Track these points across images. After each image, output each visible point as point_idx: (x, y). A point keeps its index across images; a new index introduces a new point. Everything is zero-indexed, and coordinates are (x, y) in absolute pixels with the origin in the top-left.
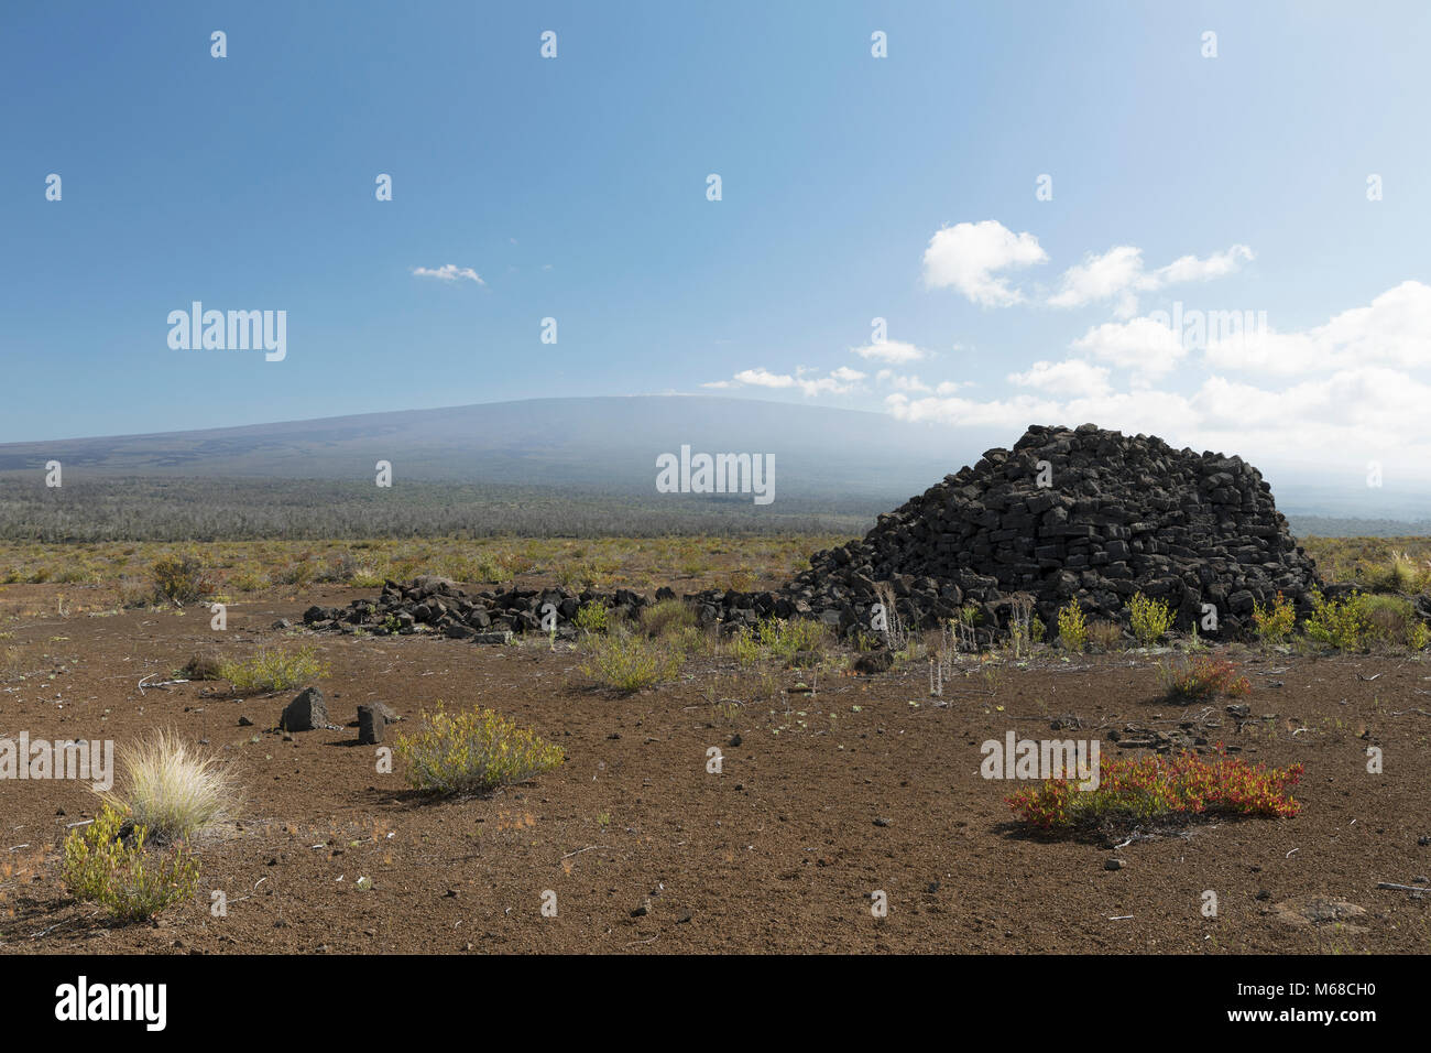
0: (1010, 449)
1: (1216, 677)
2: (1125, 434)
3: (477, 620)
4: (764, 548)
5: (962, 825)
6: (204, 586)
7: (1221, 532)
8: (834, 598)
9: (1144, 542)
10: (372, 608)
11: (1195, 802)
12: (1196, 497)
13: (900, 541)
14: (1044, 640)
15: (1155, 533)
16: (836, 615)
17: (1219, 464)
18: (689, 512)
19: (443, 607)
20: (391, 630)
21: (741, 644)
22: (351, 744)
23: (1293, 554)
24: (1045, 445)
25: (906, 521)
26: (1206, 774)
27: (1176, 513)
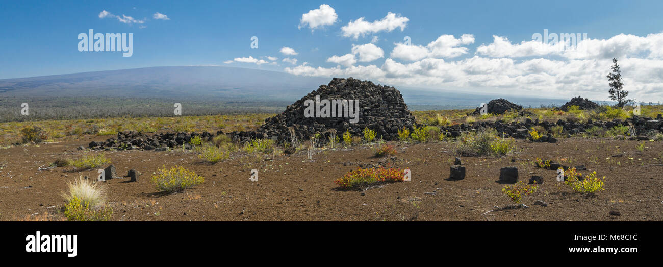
0: (327, 85)
1: (388, 150)
2: (362, 81)
3: (155, 144)
4: (244, 119)
5: (322, 189)
6: (43, 137)
7: (389, 109)
8: (275, 132)
9: (368, 113)
10: (116, 141)
11: (382, 179)
12: (382, 99)
13: (294, 114)
14: (340, 142)
15: (370, 110)
16: (276, 138)
17: (388, 89)
18: (214, 107)
19: (142, 140)
20: (124, 148)
21: (247, 147)
22: (128, 182)
23: (409, 115)
24: (338, 83)
25: (296, 108)
26: (386, 172)
27: (376, 104)
